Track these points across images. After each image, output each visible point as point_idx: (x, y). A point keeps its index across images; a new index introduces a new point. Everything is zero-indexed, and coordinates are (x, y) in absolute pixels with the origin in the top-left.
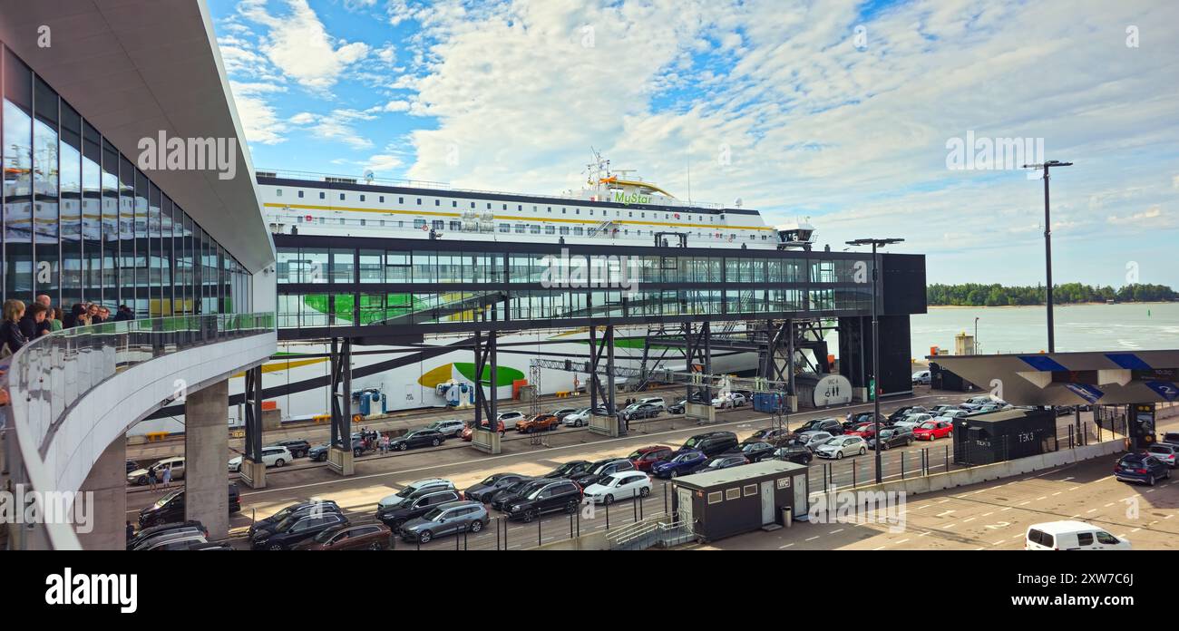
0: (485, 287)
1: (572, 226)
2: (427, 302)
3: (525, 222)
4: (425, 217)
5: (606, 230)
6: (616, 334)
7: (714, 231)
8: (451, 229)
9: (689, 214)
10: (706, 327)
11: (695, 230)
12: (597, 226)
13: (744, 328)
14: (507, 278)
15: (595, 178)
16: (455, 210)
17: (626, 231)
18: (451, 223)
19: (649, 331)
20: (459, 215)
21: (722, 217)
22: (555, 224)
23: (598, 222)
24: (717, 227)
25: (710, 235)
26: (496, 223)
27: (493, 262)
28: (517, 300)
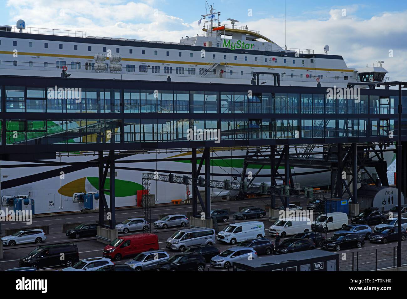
0: (105, 116)
1: (186, 67)
2: (58, 127)
3: (147, 64)
4: (65, 59)
5: (215, 71)
6: (212, 154)
7: (305, 72)
8: (87, 69)
9: (285, 58)
10: (286, 149)
11: (288, 72)
12: (208, 67)
13: (321, 150)
14: (122, 109)
15: (208, 26)
16: (90, 54)
17: (231, 72)
18: (87, 64)
19: (248, 152)
20: (93, 57)
21: (312, 61)
22: (171, 65)
23: (208, 64)
24: (307, 69)
25: (302, 75)
26: (124, 63)
27: (112, 96)
28: (133, 126)
